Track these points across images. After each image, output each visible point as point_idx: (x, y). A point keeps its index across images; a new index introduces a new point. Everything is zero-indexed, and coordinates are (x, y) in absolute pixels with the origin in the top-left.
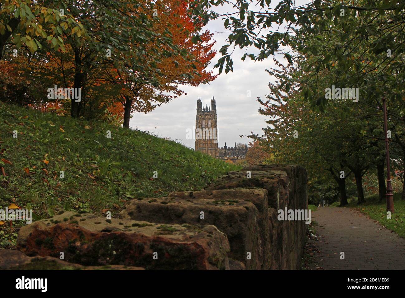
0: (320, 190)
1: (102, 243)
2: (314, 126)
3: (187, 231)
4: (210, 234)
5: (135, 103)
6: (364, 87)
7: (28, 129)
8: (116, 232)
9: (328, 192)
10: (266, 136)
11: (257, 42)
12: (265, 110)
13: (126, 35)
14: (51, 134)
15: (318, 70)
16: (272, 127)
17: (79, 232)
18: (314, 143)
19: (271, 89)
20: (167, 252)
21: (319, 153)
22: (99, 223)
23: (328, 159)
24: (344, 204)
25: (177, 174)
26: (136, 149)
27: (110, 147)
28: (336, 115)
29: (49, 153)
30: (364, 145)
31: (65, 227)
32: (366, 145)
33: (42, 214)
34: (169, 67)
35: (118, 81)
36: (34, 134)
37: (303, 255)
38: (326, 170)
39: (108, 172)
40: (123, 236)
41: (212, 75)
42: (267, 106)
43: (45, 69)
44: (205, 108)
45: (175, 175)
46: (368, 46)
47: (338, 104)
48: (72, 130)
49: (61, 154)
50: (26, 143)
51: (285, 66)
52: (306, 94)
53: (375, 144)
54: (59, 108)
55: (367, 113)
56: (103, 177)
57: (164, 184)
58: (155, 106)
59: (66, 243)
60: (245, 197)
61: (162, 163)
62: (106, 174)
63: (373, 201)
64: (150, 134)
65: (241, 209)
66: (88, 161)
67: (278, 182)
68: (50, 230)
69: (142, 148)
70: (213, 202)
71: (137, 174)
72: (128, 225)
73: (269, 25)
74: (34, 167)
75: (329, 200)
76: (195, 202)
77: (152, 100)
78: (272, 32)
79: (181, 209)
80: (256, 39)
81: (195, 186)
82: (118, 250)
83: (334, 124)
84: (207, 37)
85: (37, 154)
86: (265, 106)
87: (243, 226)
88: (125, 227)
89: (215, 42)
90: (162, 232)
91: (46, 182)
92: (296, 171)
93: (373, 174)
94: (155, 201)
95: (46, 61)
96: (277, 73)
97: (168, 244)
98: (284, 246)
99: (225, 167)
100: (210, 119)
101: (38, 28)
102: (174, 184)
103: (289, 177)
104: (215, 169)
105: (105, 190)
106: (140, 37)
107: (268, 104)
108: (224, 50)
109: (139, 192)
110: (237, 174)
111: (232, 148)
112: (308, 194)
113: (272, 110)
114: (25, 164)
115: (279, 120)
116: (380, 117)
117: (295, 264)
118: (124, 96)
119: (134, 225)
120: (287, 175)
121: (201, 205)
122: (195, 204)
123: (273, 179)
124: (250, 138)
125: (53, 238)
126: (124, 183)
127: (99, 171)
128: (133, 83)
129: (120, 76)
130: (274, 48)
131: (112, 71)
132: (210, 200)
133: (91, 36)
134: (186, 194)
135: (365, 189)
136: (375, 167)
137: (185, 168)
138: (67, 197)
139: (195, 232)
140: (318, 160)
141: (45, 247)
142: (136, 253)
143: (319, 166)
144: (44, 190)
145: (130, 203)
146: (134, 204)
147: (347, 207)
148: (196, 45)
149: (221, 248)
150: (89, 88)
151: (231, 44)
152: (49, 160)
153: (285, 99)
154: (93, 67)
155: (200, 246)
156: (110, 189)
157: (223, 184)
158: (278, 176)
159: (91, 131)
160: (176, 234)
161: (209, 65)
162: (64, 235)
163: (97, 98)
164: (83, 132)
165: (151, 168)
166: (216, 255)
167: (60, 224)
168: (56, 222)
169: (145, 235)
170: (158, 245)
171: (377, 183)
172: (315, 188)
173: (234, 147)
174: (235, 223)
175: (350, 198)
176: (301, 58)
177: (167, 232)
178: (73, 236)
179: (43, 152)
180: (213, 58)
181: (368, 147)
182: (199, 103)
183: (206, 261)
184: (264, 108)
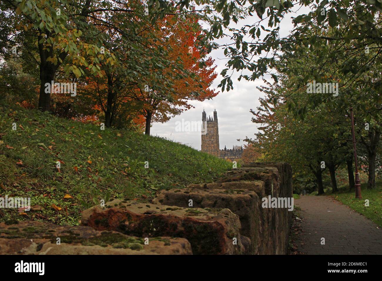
0: (302, 182)
1: (145, 222)
2: (296, 131)
3: (209, 213)
4: (227, 215)
5: (155, 115)
6: (335, 100)
7: (75, 137)
8: (156, 214)
9: (308, 184)
10: (258, 140)
11: (250, 66)
12: (256, 119)
13: (148, 63)
14: (92, 140)
15: (298, 86)
16: (263, 132)
17: (128, 214)
18: (296, 144)
19: (261, 102)
20: (195, 229)
21: (300, 152)
22: (141, 208)
23: (308, 157)
24: (321, 193)
25: (190, 171)
26: (157, 151)
27: (137, 150)
28: (314, 122)
29: (92, 155)
30: (336, 145)
31: (116, 211)
32: (338, 145)
33: (89, 202)
34: (181, 87)
35: (141, 99)
36: (80, 140)
37: (290, 234)
38: (306, 166)
39: (137, 169)
40: (161, 216)
41: (215, 92)
42: (258, 116)
43: (85, 90)
44: (208, 118)
45: (188, 172)
46: (337, 67)
47: (315, 113)
48: (108, 137)
49: (100, 156)
50: (74, 147)
51: (272, 84)
52: (290, 106)
53: (345, 144)
54: (96, 120)
55: (338, 120)
56: (133, 173)
57: (180, 178)
58: (170, 118)
59: (118, 223)
60: (247, 188)
61: (178, 162)
62: (135, 171)
63: (344, 190)
64: (167, 139)
65: (247, 197)
66: (121, 161)
67: (272, 176)
68: (105, 213)
69: (161, 150)
70: (224, 192)
71: (158, 171)
72: (163, 209)
73: (260, 53)
74: (81, 166)
75: (309, 190)
76: (211, 191)
77: (167, 113)
78: (261, 58)
79: (200, 197)
80: (249, 64)
81: (204, 180)
82: (158, 227)
83: (311, 129)
84: (210, 62)
85: (83, 156)
86: (257, 116)
87: (248, 210)
88: (161, 210)
89: (216, 67)
90: (190, 214)
91: (90, 177)
92: (284, 167)
93: (344, 169)
94: (179, 191)
95: (86, 84)
96: (266, 89)
97: (196, 222)
98: (277, 226)
99: (227, 165)
100: (213, 127)
101: (81, 60)
102: (188, 178)
103: (279, 172)
104: (219, 166)
105: (135, 184)
106: (158, 65)
107: (259, 114)
108: (224, 73)
109: (161, 185)
110: (238, 170)
111: (231, 150)
112: (292, 186)
113: (262, 119)
114: (75, 164)
115: (268, 126)
116: (348, 123)
117: (284, 241)
118: (146, 110)
119: (168, 209)
120: (277, 170)
121: (215, 194)
122: (210, 193)
123: (268, 173)
124: (245, 141)
125: (108, 218)
126: (149, 178)
127: (130, 168)
128: (152, 100)
129: (142, 94)
130: (263, 70)
131: (136, 91)
132: (222, 190)
133: (121, 64)
134: (202, 186)
135: (338, 181)
136: (345, 163)
137: (196, 166)
138: (107, 189)
139: (215, 214)
140: (300, 158)
141: (102, 225)
142: (172, 230)
143: (300, 163)
144: (89, 184)
145: (160, 192)
146: (163, 194)
147: (324, 195)
148: (202, 69)
149: (235, 226)
150: (119, 104)
151: (229, 68)
152: (92, 161)
153: (272, 110)
154: (122, 87)
155: (220, 224)
156: (139, 182)
157: (229, 178)
158: (272, 171)
159: (122, 138)
160: (201, 215)
161: (212, 84)
162: (116, 217)
163: (125, 111)
164: (116, 139)
165: (170, 166)
166: (232, 231)
167: (113, 208)
168: (109, 207)
169: (177, 216)
170: (188, 224)
171: (347, 175)
172: (298, 181)
173: (232, 149)
174: (242, 207)
175: (325, 188)
176: (284, 77)
177: (193, 214)
178: (122, 217)
179: (87, 154)
180: (215, 79)
181: (340, 147)
182: (204, 114)
183: (225, 235)
184: (255, 117)
